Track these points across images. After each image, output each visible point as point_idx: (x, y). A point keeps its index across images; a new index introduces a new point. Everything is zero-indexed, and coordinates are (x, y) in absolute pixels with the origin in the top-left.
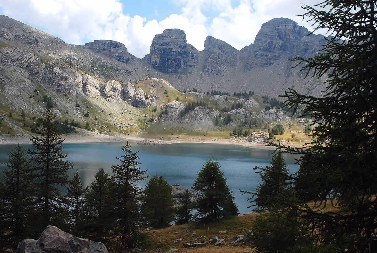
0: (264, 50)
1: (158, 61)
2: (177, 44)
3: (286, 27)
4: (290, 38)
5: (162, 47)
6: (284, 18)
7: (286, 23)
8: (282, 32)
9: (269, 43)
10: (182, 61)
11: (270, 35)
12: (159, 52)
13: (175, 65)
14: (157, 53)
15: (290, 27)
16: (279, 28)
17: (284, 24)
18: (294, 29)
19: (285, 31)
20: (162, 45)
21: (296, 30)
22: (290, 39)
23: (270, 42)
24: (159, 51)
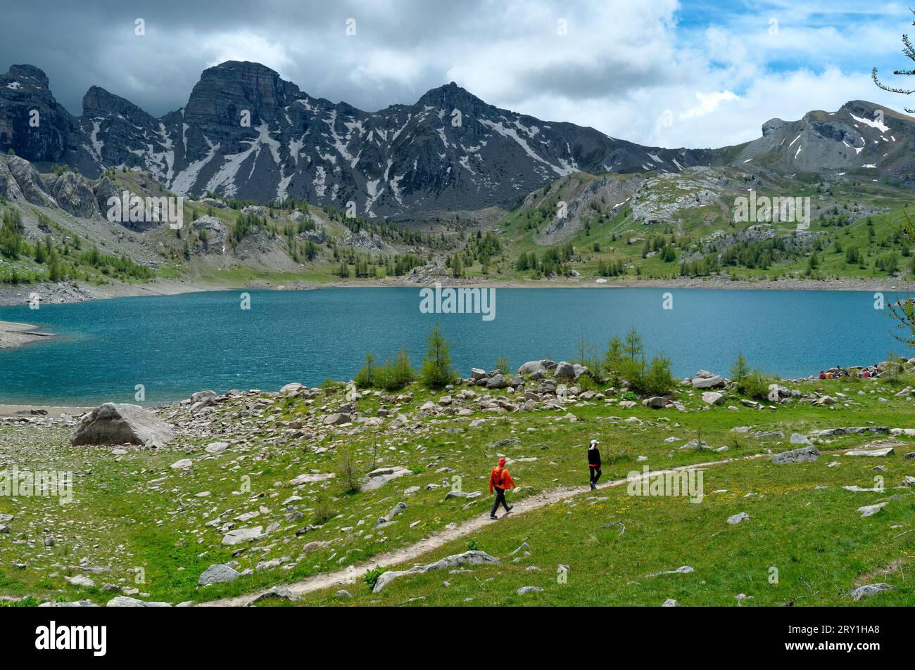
0: (220, 123)
1: (10, 134)
2: (45, 99)
3: (260, 79)
4: (269, 101)
5: (16, 103)
6: (252, 62)
7: (258, 73)
8: (251, 90)
9: (228, 109)
10: (60, 136)
11: (228, 94)
12: (10, 114)
13: (48, 144)
14: (5, 117)
15: (266, 81)
16: (244, 81)
17: (255, 75)
18: (275, 85)
19: (257, 89)
20: (14, 99)
21: (278, 86)
22: (267, 104)
23: (231, 107)
24: (10, 111)
